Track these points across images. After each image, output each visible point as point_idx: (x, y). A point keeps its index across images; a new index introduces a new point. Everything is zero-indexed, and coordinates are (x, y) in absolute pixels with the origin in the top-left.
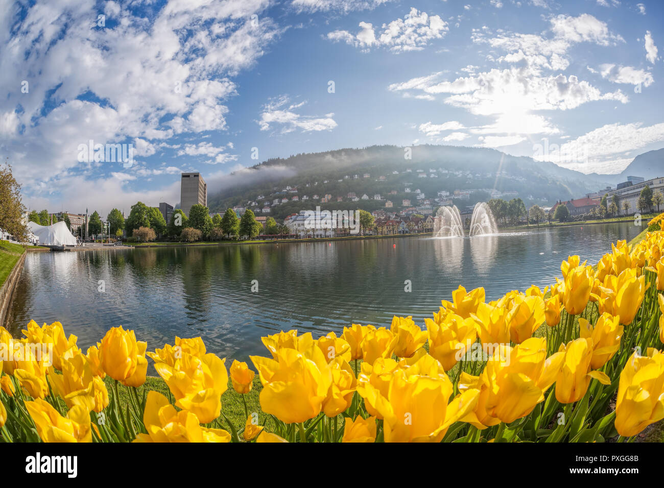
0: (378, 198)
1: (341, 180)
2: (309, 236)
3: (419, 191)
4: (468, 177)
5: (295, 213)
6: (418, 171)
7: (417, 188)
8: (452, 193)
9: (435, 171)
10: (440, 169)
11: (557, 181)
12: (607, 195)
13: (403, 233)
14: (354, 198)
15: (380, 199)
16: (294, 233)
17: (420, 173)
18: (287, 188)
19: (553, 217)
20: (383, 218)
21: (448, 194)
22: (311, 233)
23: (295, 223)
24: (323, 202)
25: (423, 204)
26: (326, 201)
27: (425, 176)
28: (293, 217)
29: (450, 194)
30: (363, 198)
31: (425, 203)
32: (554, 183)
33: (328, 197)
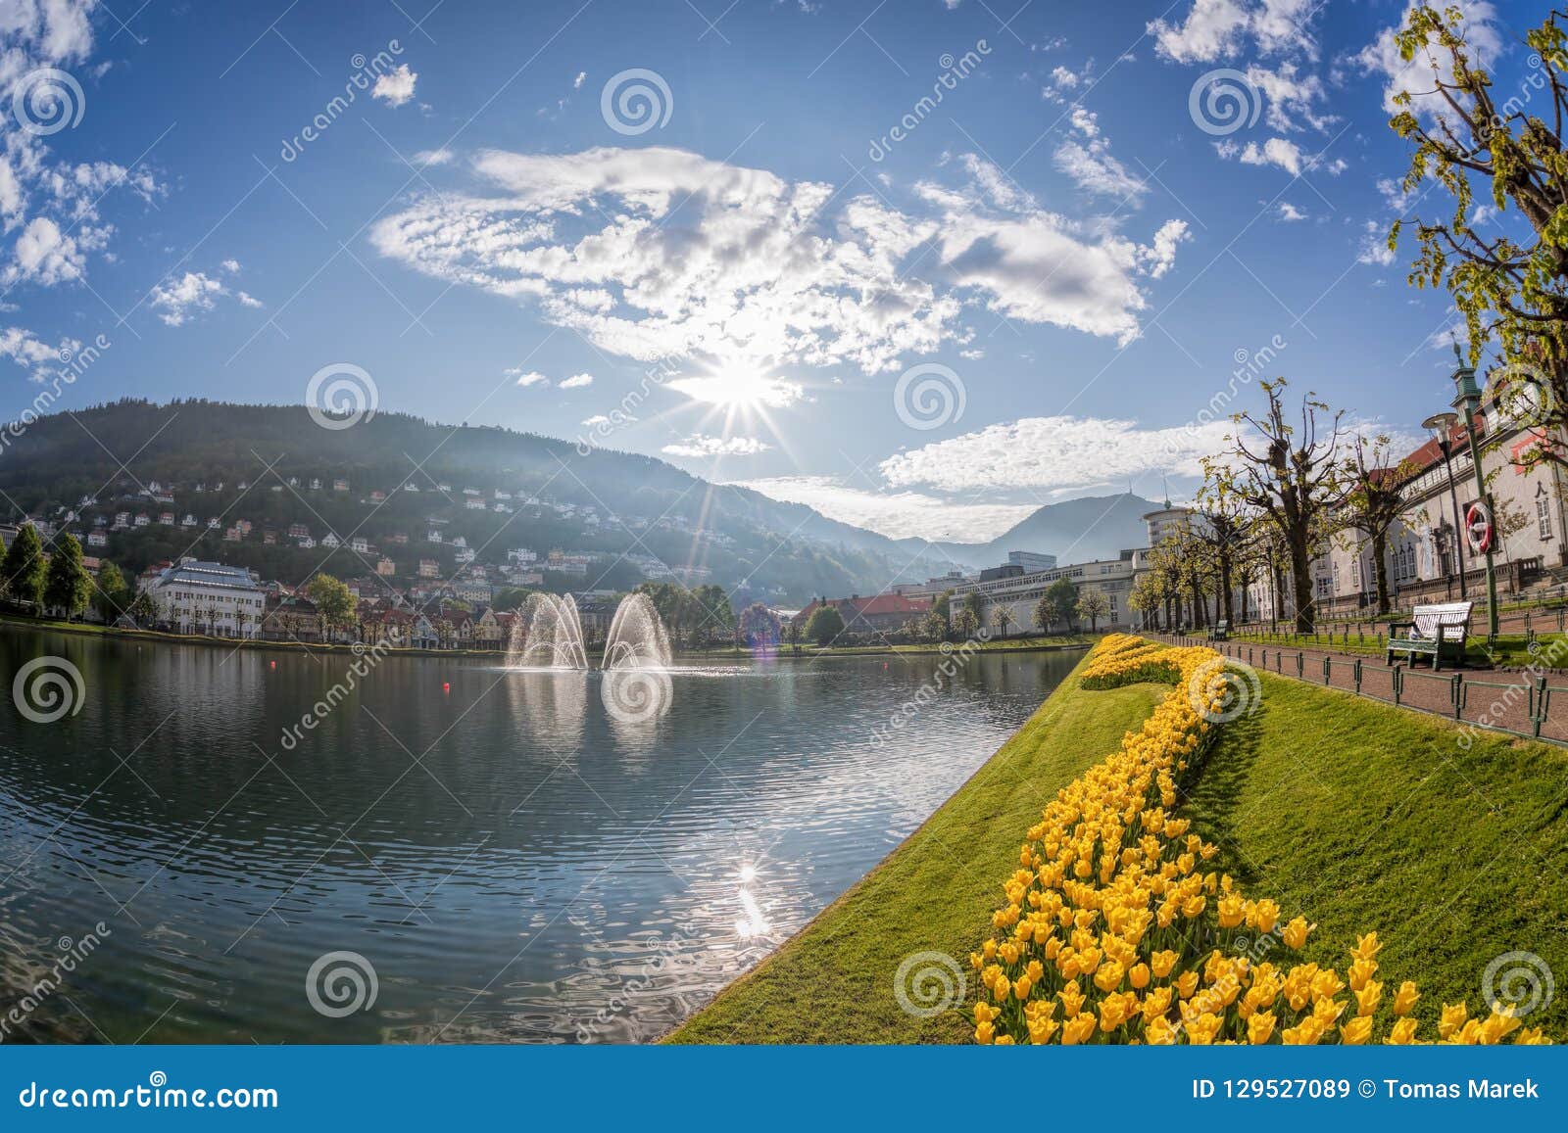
0: (360, 547)
1: (279, 489)
2: (200, 629)
3: (461, 542)
4: (589, 520)
5: (168, 559)
6: (466, 491)
7: (457, 535)
8: (543, 556)
9: (508, 496)
10: (522, 495)
11: (815, 550)
12: (952, 593)
13: (424, 646)
14: (305, 540)
15: (365, 550)
16: (165, 617)
17: (470, 496)
18: (152, 487)
19: (804, 634)
20: (373, 601)
21: (533, 556)
22: (206, 621)
23: (170, 587)
24: (229, 538)
25: (469, 575)
26: (238, 538)
27: (482, 506)
28: (165, 571)
29: (538, 558)
30: (324, 542)
31: (475, 573)
32: (807, 553)
33: (243, 528)
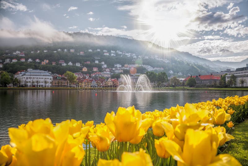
0: (78, 65)
1: (56, 52)
2: (34, 86)
3: (103, 63)
4: (134, 57)
5: (24, 70)
7: (102, 61)
8: (123, 66)
9: (114, 52)
10: (118, 51)
11: (190, 63)
12: (227, 74)
13: (94, 87)
14: (63, 64)
15: (79, 66)
16: (23, 83)
17: (105, 52)
18: (17, 52)
20: (81, 77)
22: (36, 84)
24: (42, 64)
25: (105, 71)
26: (45, 64)
27: (108, 54)
28: (23, 73)
29: (122, 66)
30: (69, 64)
31: (107, 70)
32: (188, 64)
33: (46, 61)
